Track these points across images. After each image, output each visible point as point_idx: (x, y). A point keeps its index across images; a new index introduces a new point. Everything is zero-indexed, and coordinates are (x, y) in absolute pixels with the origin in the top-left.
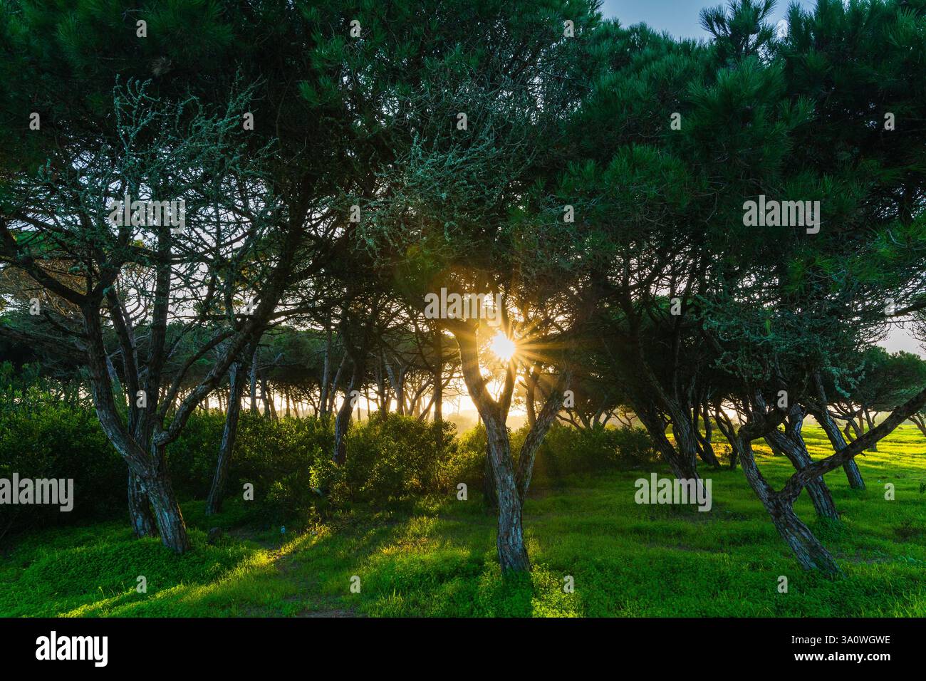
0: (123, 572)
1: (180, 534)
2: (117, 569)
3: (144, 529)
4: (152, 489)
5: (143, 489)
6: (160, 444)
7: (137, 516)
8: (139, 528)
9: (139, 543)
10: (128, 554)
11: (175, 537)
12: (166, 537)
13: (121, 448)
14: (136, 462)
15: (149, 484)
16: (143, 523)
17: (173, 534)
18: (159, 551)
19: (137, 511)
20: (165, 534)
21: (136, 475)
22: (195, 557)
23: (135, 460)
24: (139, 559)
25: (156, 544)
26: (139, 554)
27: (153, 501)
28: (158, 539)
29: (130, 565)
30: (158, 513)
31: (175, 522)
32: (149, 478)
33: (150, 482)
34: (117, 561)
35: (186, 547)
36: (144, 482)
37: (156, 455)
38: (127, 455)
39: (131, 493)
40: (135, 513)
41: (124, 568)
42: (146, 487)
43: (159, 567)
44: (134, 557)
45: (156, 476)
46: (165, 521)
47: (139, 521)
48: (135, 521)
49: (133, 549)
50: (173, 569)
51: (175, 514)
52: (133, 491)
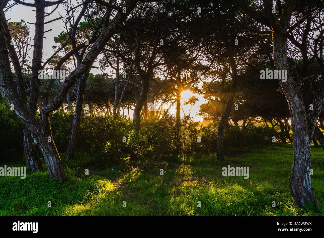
0: (26, 194)
1: (60, 170)
2: (22, 192)
3: (34, 167)
4: (41, 142)
5: (35, 142)
6: (47, 111)
7: (30, 159)
8: (32, 167)
9: (34, 176)
10: (28, 183)
11: (57, 173)
12: (52, 172)
13: (21, 115)
14: (30, 124)
15: (39, 138)
16: (34, 163)
17: (56, 171)
18: (48, 181)
19: (30, 157)
20: (51, 170)
21: (31, 132)
22: (71, 186)
23: (29, 123)
24: (36, 186)
25: (45, 177)
26: (36, 182)
27: (42, 150)
28: (45, 174)
29: (30, 190)
30: (45, 157)
31: (56, 163)
32: (39, 135)
33: (40, 137)
34: (21, 187)
35: (64, 178)
36: (36, 137)
37: (44, 119)
38: (25, 119)
39: (26, 146)
40: (28, 158)
41: (26, 191)
42: (38, 140)
43: (50, 192)
44: (32, 184)
45: (43, 133)
46: (50, 162)
47: (31, 163)
48: (29, 162)
49: (31, 179)
50: (59, 193)
51: (56, 158)
52: (27, 145)
